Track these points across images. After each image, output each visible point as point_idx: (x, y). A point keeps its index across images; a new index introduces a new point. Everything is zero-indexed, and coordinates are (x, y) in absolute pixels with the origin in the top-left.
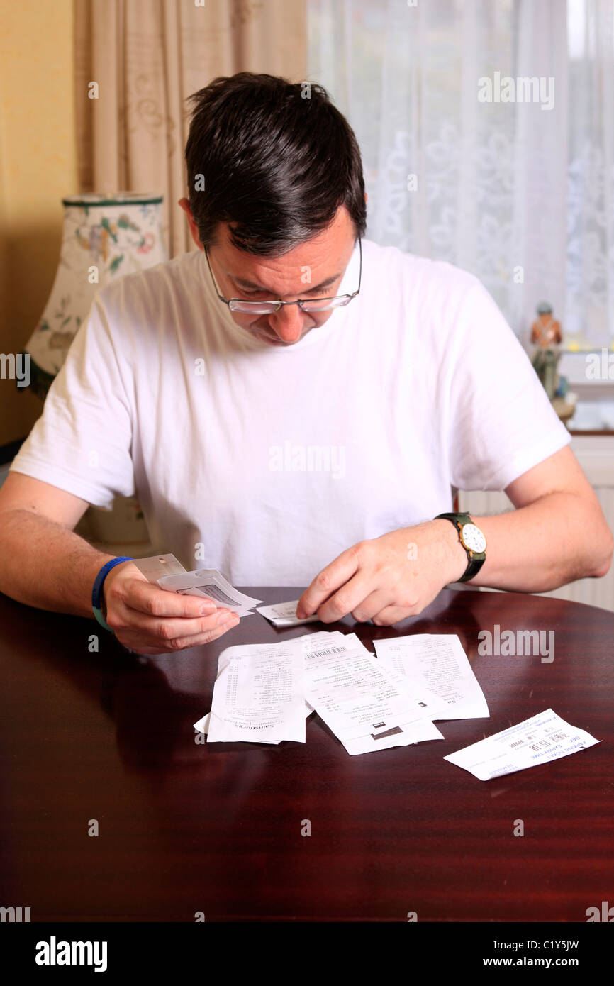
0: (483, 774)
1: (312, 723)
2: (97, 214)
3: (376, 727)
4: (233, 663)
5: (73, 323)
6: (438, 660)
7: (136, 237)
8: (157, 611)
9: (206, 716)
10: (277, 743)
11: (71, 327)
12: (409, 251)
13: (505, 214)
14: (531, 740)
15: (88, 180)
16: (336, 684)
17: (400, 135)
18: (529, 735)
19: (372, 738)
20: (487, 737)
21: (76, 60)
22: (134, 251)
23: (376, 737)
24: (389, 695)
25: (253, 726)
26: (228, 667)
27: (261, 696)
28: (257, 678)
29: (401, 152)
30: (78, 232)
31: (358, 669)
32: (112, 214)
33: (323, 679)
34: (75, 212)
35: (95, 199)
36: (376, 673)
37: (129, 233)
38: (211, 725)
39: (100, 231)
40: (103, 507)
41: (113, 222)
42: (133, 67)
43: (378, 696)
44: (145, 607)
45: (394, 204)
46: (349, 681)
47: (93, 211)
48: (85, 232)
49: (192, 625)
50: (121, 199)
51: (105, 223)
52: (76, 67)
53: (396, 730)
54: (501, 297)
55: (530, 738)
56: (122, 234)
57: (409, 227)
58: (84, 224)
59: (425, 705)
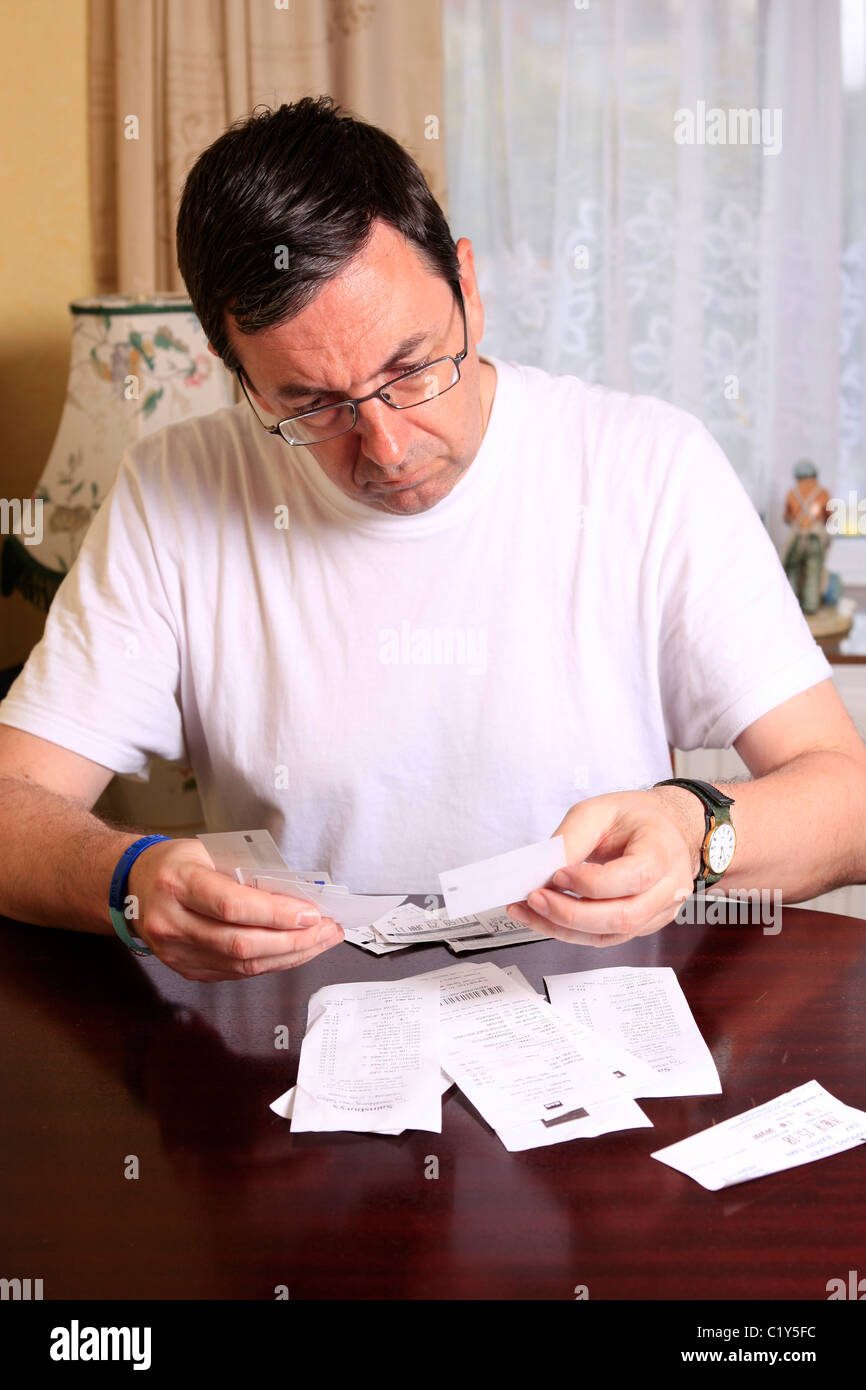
0: (712, 1180)
1: (451, 1102)
2: (123, 326)
3: (548, 1108)
4: (331, 1011)
5: (86, 492)
6: (643, 1006)
7: (182, 361)
8: (232, 916)
9: (289, 1092)
10: (397, 1132)
11: (84, 499)
12: (598, 381)
13: (747, 327)
14: (784, 1129)
15: (109, 275)
16: (488, 1042)
17: (586, 206)
18: (781, 1122)
19: (543, 1125)
20: (717, 1123)
21: (90, 90)
22: (179, 382)
23: (549, 1124)
24: (568, 1060)
25: (362, 1107)
26: (323, 1018)
27: (374, 1061)
28: (368, 1033)
29: (587, 231)
30: (93, 353)
31: (521, 1019)
32: (146, 325)
33: (469, 1035)
34: (90, 323)
35: (121, 304)
36: (548, 1027)
37: (173, 355)
38: (297, 1105)
39: (127, 353)
40: (135, 775)
41: (148, 338)
42: (177, 101)
43: (550, 1062)
44: (214, 907)
45: (576, 311)
46: (508, 1038)
47: (116, 320)
48: (105, 355)
49: (280, 940)
50: (159, 303)
51: (135, 340)
52: (90, 102)
53: (580, 1113)
54: (739, 454)
55: (783, 1125)
56: (161, 356)
57: (598, 346)
58: (104, 342)
59: (623, 1075)
